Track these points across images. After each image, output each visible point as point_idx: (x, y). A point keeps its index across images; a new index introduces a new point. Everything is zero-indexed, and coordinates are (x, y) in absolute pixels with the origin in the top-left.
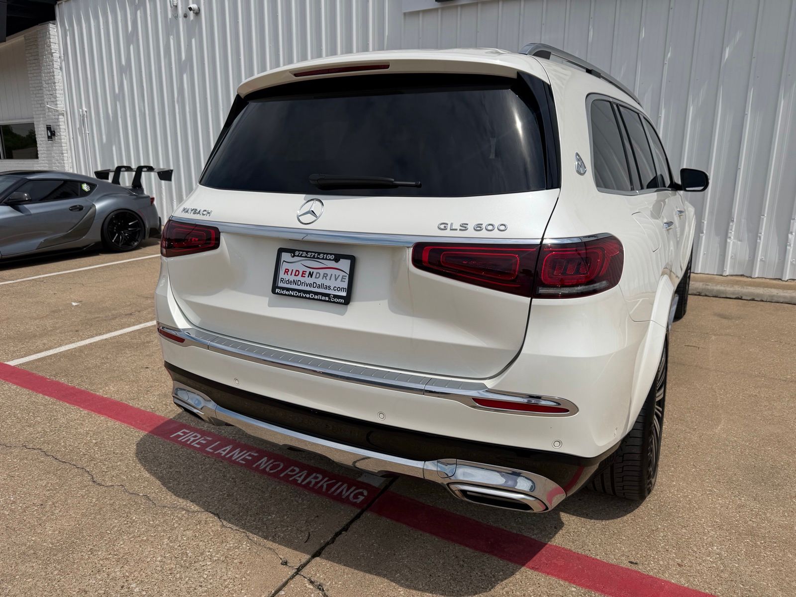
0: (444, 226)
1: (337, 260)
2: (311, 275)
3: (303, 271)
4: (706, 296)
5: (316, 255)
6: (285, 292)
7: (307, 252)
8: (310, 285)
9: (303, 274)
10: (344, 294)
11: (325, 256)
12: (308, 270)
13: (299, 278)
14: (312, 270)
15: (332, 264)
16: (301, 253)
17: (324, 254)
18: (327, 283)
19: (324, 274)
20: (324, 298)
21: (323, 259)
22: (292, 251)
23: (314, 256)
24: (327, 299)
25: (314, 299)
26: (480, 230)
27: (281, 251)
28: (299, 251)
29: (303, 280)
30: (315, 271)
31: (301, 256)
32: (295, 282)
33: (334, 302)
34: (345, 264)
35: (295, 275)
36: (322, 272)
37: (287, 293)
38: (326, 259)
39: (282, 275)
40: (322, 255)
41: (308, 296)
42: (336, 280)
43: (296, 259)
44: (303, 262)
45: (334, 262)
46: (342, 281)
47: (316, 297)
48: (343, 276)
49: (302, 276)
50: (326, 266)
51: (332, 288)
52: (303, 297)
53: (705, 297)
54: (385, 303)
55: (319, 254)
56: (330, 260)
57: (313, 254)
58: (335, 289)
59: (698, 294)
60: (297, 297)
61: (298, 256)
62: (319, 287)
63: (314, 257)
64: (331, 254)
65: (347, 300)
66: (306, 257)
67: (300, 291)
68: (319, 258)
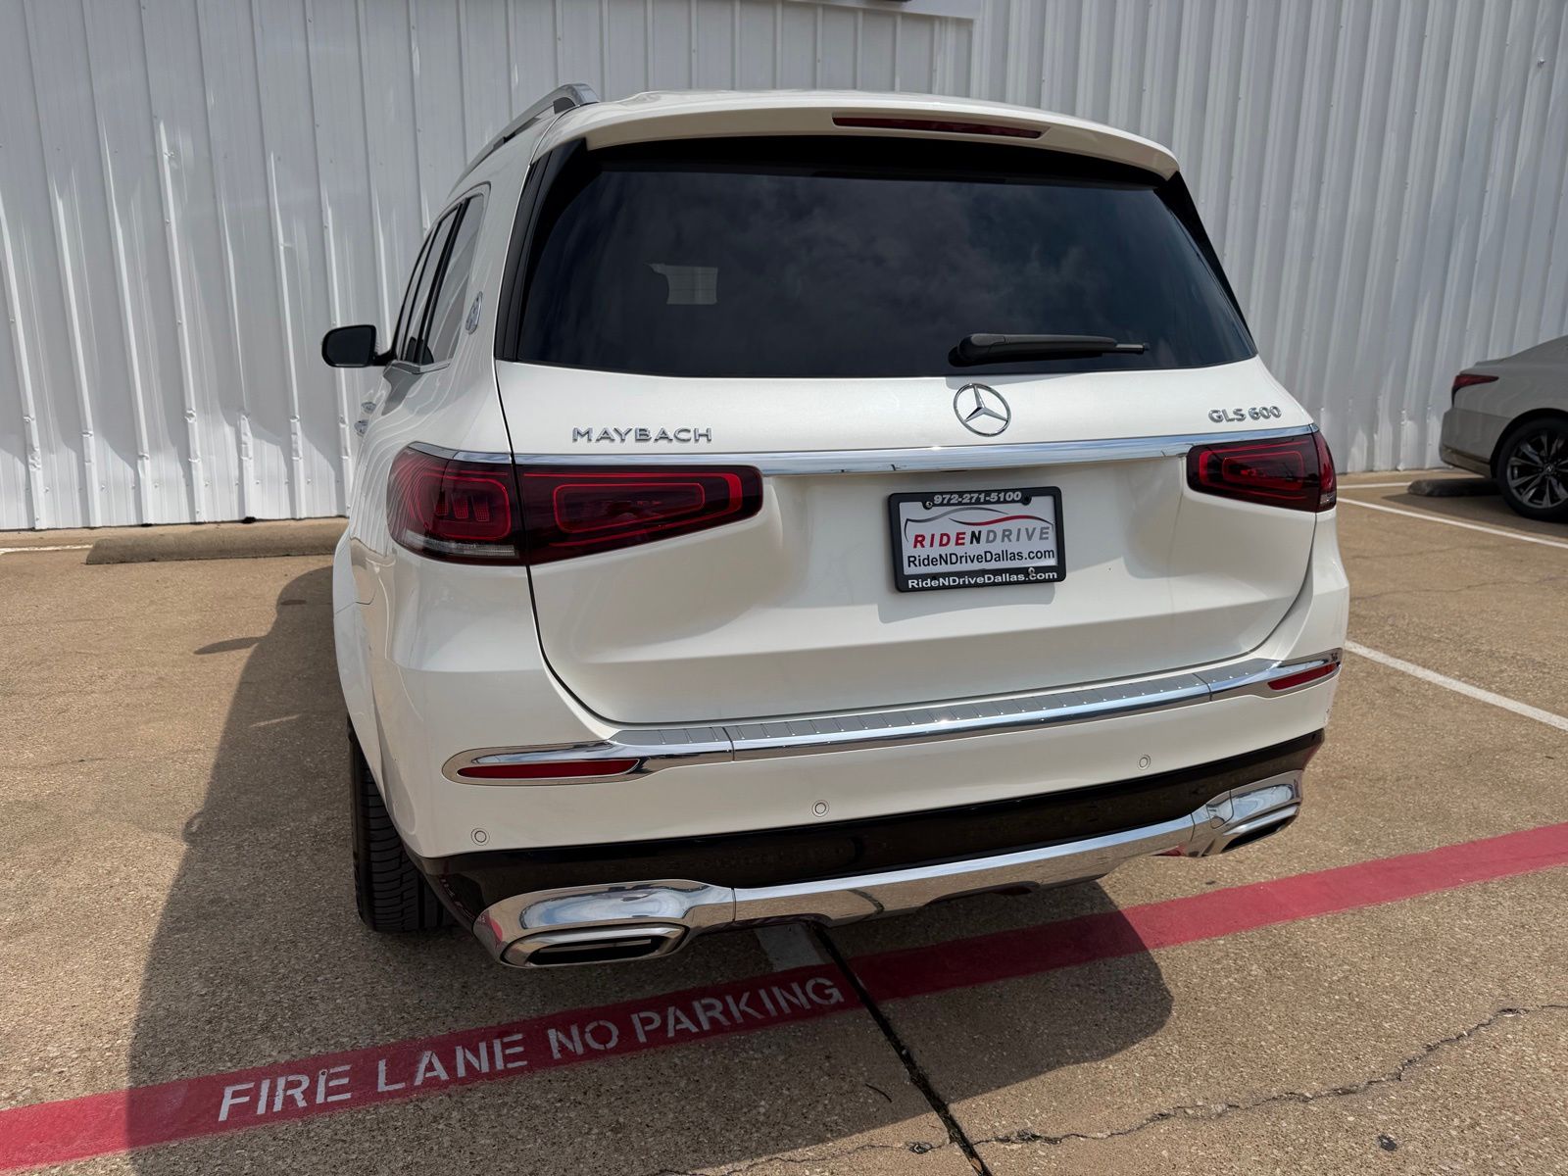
0: (1219, 415)
1: (1026, 501)
2: (976, 538)
3: (958, 534)
5: (982, 496)
6: (929, 583)
7: (961, 494)
8: (979, 558)
9: (958, 539)
10: (1052, 562)
11: (1002, 495)
12: (968, 530)
13: (952, 548)
14: (976, 529)
15: (1018, 509)
16: (948, 496)
17: (999, 491)
18: (1013, 547)
19: (1004, 531)
20: (1014, 578)
21: (998, 502)
22: (926, 499)
23: (978, 499)
24: (1021, 577)
25: (994, 584)
27: (892, 504)
28: (941, 493)
29: (960, 551)
30: (984, 529)
31: (949, 504)
32: (943, 559)
33: (1037, 581)
34: (1042, 506)
35: (941, 544)
36: (999, 528)
37: (935, 583)
38: (1005, 502)
39: (908, 549)
40: (994, 496)
41: (980, 580)
42: (1030, 538)
43: (936, 511)
44: (953, 516)
45: (1020, 504)
46: (1041, 538)
47: (999, 579)
48: (1042, 529)
49: (957, 544)
50: (1006, 516)
51: (1025, 555)
52: (970, 586)
55: (988, 493)
56: (1013, 501)
57: (976, 495)
58: (1032, 555)
60: (959, 587)
61: (942, 504)
62: (998, 558)
63: (978, 502)
64: (1014, 491)
65: (1060, 571)
66: (960, 504)
67: (960, 574)
68: (989, 502)
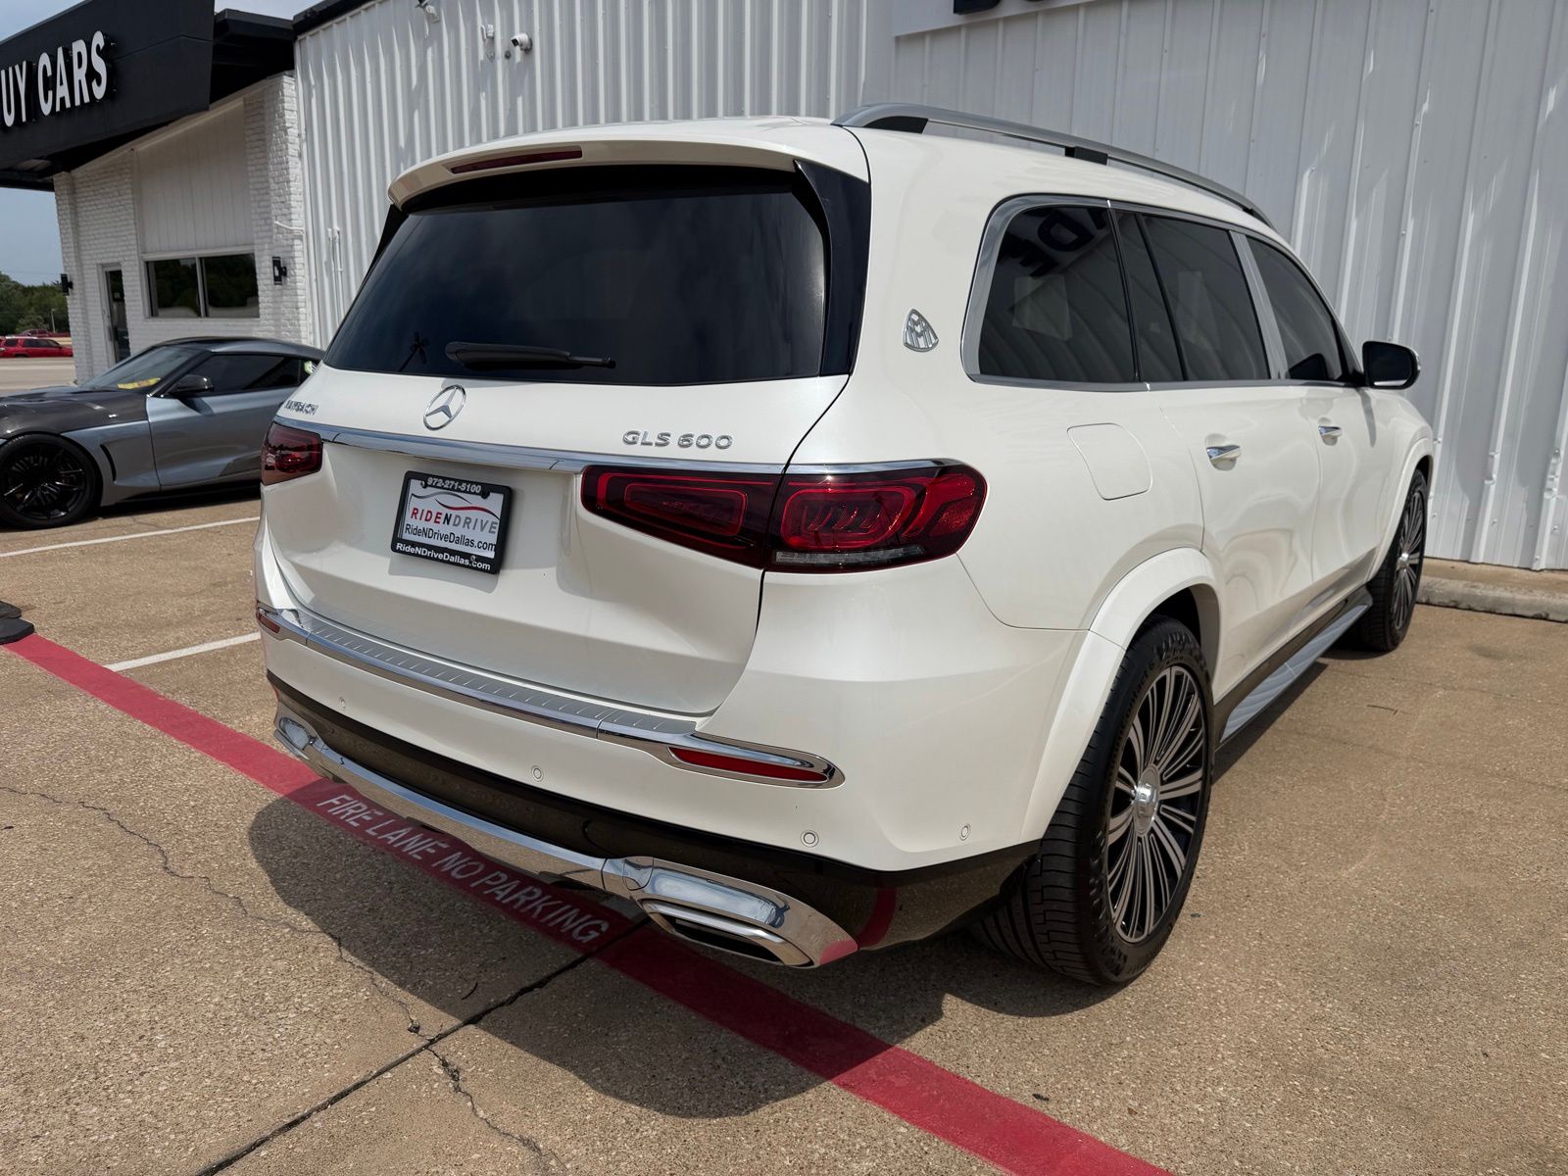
0: (631, 438)
1: (484, 495)
2: (447, 519)
3: (438, 513)
4: (1470, 609)
5: (456, 484)
6: (409, 549)
7: (444, 479)
8: (445, 537)
9: (437, 517)
10: (491, 554)
11: (469, 486)
12: (445, 511)
13: (431, 525)
14: (449, 512)
15: (478, 501)
16: (436, 480)
17: (467, 482)
18: (469, 534)
19: (467, 518)
20: (462, 561)
21: (465, 492)
22: (423, 477)
23: (454, 486)
24: (467, 562)
25: (448, 562)
26: (687, 446)
27: (409, 476)
28: (434, 476)
29: (436, 528)
30: (454, 513)
31: (436, 487)
32: (425, 532)
33: (476, 569)
34: (495, 502)
35: (426, 520)
36: (463, 514)
37: (412, 550)
38: (470, 492)
39: (408, 519)
40: (464, 485)
41: (440, 556)
42: (482, 529)
43: (430, 490)
44: (438, 497)
45: (480, 497)
46: (490, 532)
47: (452, 559)
48: (493, 523)
49: (436, 522)
50: (469, 505)
51: (476, 544)
52: (433, 559)
53: (1467, 612)
54: (551, 573)
55: (461, 482)
56: (475, 493)
57: (453, 482)
58: (480, 545)
59: (1452, 604)
60: (426, 557)
61: (431, 486)
62: (458, 541)
63: (453, 489)
64: (477, 484)
65: (496, 566)
66: (442, 488)
67: (430, 547)
68: (459, 490)
